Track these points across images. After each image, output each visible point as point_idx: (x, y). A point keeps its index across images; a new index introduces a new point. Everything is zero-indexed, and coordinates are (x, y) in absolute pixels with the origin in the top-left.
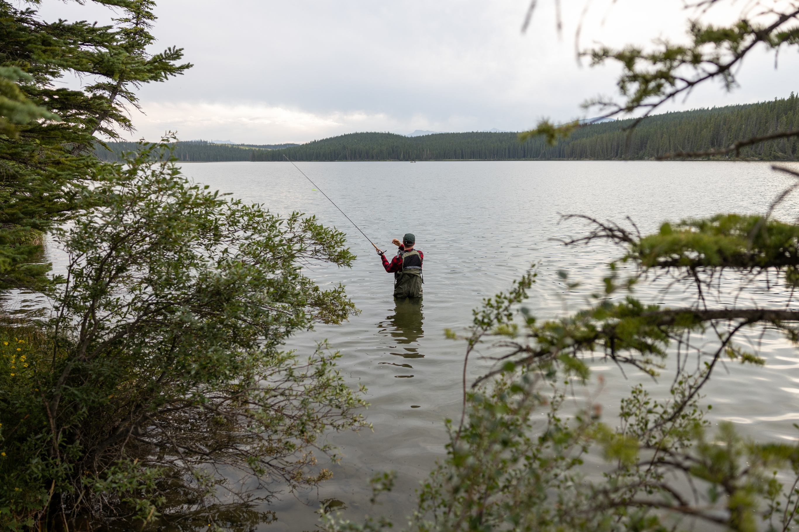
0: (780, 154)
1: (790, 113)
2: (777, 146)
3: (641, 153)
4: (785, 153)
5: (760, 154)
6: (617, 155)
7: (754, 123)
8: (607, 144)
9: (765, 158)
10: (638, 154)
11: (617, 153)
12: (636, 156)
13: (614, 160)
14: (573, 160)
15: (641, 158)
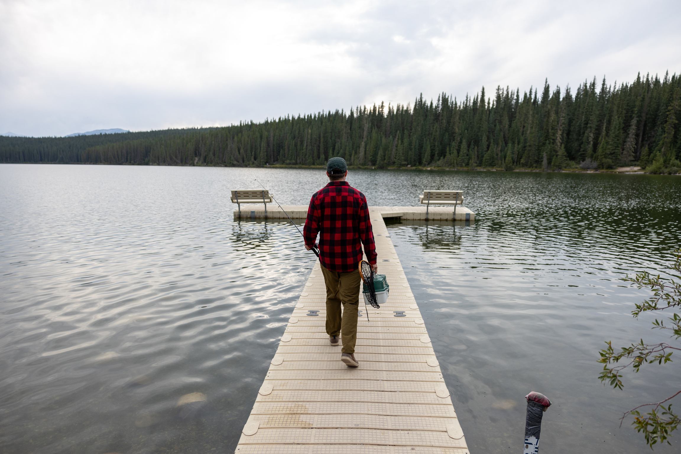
0: (235, 162)
1: (240, 135)
2: (233, 157)
3: (146, 160)
4: (238, 162)
5: (225, 162)
6: (127, 161)
7: (220, 140)
8: (117, 152)
9: (228, 165)
10: (144, 160)
11: (127, 159)
12: (143, 162)
13: (125, 165)
14: (90, 164)
15: (147, 164)
